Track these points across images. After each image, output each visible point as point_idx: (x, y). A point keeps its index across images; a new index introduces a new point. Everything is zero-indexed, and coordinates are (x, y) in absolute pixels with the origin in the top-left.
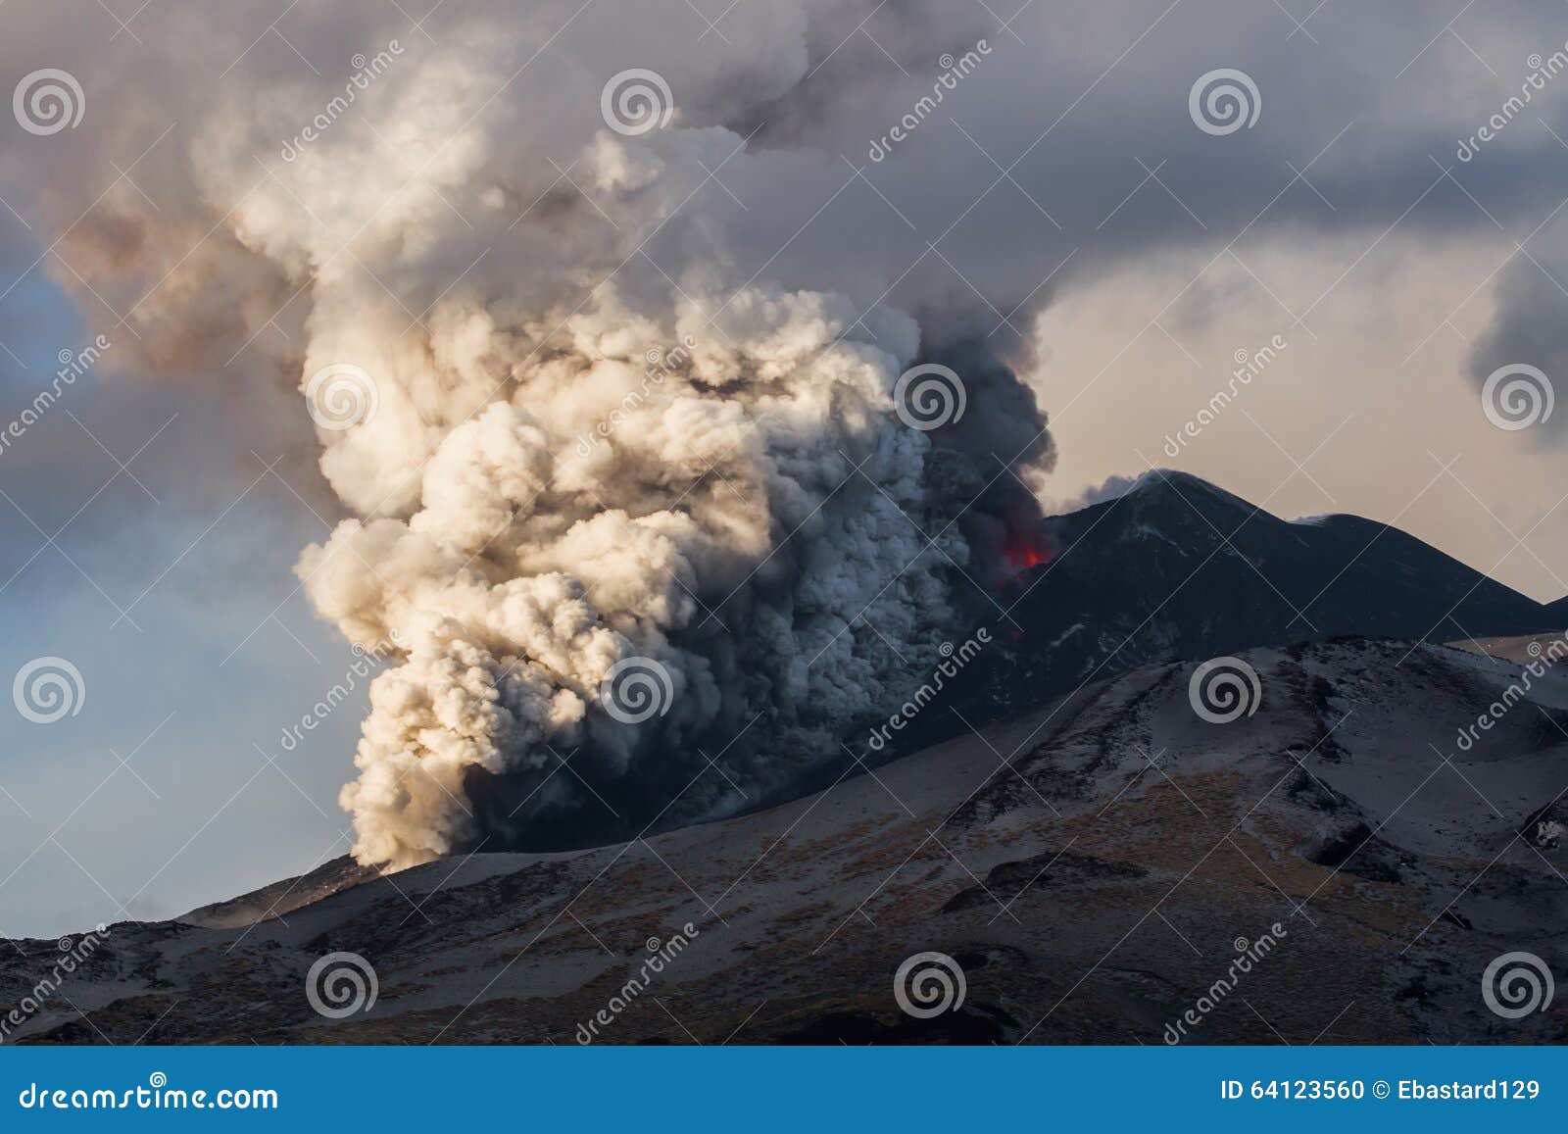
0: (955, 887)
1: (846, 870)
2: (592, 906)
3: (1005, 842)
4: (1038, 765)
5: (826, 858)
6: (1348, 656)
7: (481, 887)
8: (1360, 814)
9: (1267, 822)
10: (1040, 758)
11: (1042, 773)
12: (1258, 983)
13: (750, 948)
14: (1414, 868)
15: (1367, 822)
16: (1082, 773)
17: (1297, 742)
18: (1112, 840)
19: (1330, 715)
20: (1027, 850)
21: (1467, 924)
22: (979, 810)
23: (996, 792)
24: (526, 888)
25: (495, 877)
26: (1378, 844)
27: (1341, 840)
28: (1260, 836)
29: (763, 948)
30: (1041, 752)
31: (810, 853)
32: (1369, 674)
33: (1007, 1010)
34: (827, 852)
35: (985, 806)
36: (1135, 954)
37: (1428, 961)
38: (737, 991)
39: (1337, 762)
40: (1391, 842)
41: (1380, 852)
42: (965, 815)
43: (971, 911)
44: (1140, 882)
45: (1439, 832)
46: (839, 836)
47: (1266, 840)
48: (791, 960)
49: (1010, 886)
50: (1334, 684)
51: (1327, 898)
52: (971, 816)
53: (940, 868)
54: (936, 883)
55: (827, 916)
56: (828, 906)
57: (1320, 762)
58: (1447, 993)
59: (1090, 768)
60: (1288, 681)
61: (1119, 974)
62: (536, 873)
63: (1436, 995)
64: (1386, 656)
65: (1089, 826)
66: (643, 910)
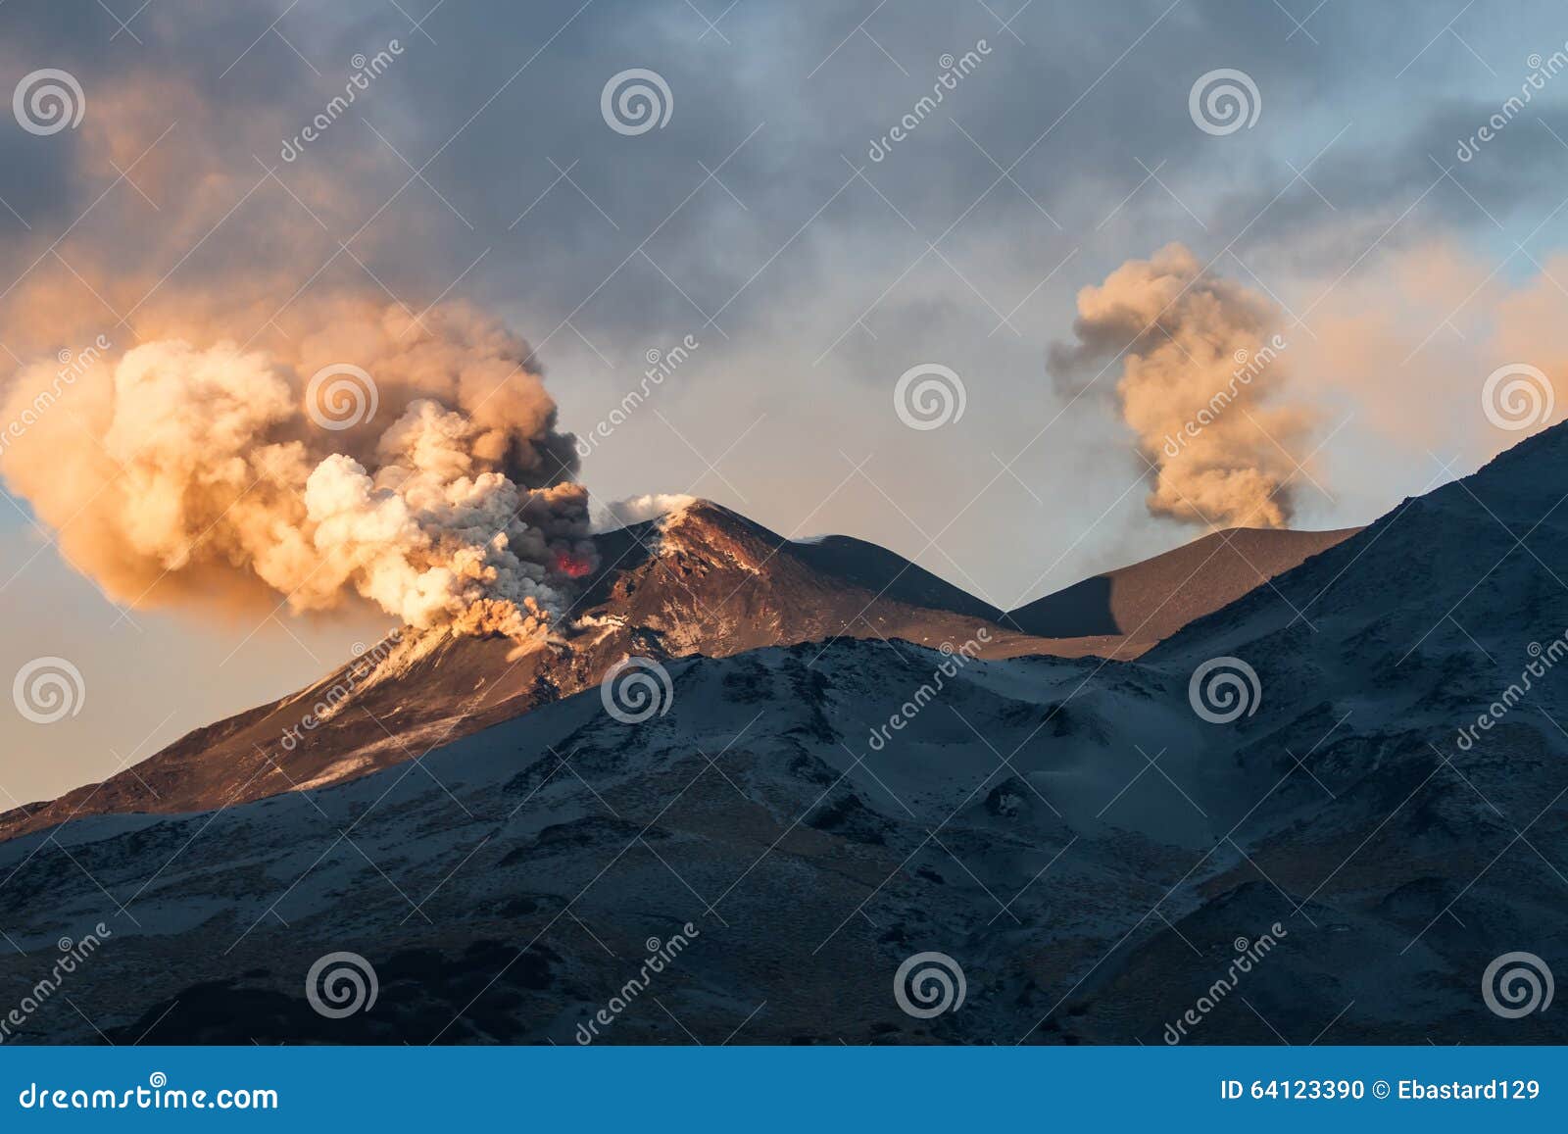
0: (510, 845)
1: (419, 829)
2: (207, 858)
3: (552, 808)
4: (581, 743)
5: (402, 820)
6: (842, 653)
7: (114, 841)
8: (851, 787)
9: (773, 793)
10: (583, 737)
11: (583, 751)
12: (764, 927)
13: (337, 895)
14: (895, 832)
15: (855, 794)
16: (618, 750)
17: (800, 725)
18: (642, 807)
19: (826, 703)
20: (570, 815)
21: (938, 879)
22: (531, 781)
23: (545, 765)
24: (150, 844)
25: (126, 834)
26: (865, 812)
27: (834, 808)
28: (767, 805)
29: (349, 894)
30: (585, 733)
31: (389, 816)
32: (858, 669)
33: (553, 949)
34: (404, 815)
35: (535, 777)
36: (662, 903)
37: (907, 910)
38: (328, 931)
39: (832, 743)
40: (875, 810)
41: (866, 818)
42: (519, 784)
43: (524, 865)
44: (666, 842)
45: (916, 802)
46: (412, 801)
47: (772, 808)
48: (373, 905)
49: (556, 845)
50: (829, 677)
51: (822, 857)
52: (524, 785)
53: (498, 829)
54: (497, 841)
55: (404, 868)
56: (404, 860)
57: (817, 743)
58: (923, 937)
59: (624, 746)
60: (791, 675)
61: (648, 919)
62: (159, 830)
63: (913, 939)
64: (873, 654)
65: (623, 794)
66: (249, 862)
